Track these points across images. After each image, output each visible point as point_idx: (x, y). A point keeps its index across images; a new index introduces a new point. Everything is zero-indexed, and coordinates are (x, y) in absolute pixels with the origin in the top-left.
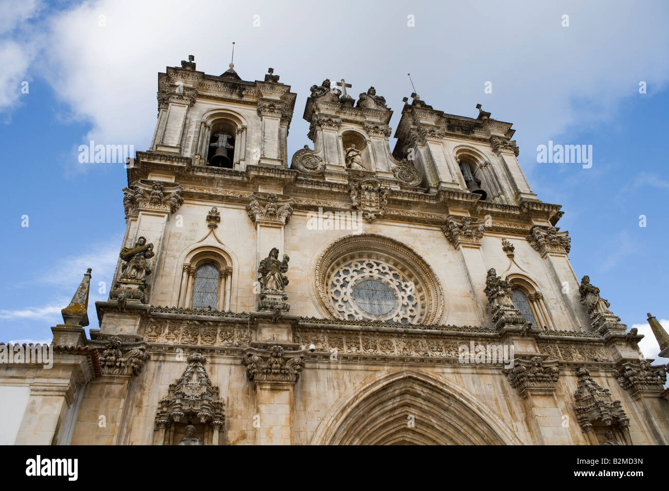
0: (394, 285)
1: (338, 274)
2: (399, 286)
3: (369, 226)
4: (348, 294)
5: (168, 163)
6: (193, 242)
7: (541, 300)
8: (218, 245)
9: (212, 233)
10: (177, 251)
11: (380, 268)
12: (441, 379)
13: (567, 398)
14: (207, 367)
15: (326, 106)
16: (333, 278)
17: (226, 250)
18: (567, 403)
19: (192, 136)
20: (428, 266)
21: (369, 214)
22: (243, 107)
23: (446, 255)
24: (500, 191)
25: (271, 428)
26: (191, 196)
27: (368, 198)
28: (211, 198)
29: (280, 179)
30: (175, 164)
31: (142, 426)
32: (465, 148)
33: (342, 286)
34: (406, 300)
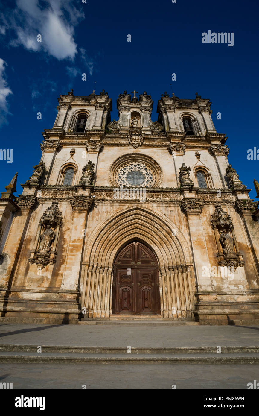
0: (144, 173)
1: (121, 170)
2: (147, 174)
3: (135, 150)
4: (125, 177)
5: (56, 132)
6: (64, 161)
7: (210, 177)
8: (73, 162)
9: (72, 158)
10: (58, 165)
11: (140, 166)
12: (151, 208)
13: (208, 216)
14: (58, 205)
15: (124, 102)
16: (119, 172)
17: (76, 163)
18: (207, 218)
19: (69, 121)
20: (158, 164)
21: (135, 145)
22: (90, 107)
23: (167, 159)
24: (199, 131)
25: (77, 226)
26: (65, 144)
27: (135, 138)
28: (72, 144)
29: (98, 134)
30: (58, 132)
31: (34, 225)
32: (186, 113)
33: (122, 174)
34: (149, 178)
